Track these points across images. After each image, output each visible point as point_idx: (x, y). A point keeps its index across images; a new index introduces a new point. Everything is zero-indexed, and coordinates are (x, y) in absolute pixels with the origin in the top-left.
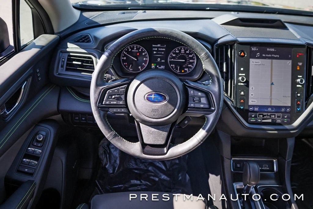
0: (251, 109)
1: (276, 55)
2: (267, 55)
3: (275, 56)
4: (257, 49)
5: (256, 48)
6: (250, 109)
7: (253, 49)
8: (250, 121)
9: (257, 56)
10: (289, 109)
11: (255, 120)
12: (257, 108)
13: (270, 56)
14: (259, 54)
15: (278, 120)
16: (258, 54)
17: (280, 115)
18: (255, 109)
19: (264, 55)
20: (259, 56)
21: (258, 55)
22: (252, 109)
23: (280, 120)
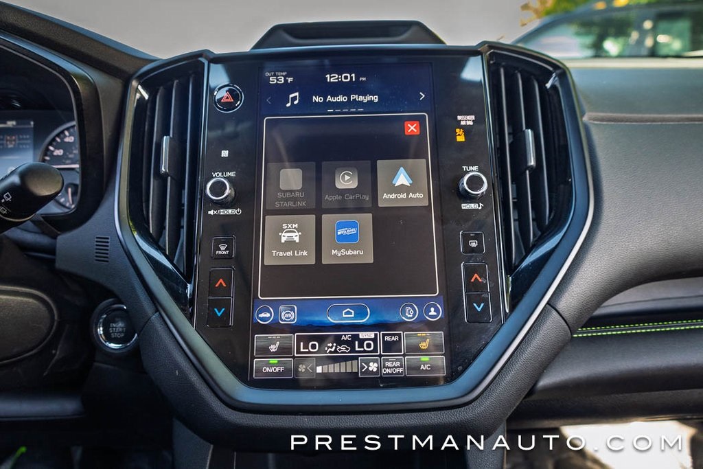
0: (262, 319)
1: (365, 95)
2: (329, 98)
3: (361, 98)
4: (290, 80)
5: (285, 77)
6: (261, 316)
7: (273, 80)
8: (259, 371)
9: (288, 105)
10: (437, 310)
11: (282, 369)
12: (293, 309)
13: (341, 98)
14: (297, 94)
15: (388, 364)
16: (291, 96)
17: (396, 338)
18: (284, 315)
19: (316, 99)
20: (296, 102)
21: (294, 99)
22: (268, 315)
23: (398, 364)
